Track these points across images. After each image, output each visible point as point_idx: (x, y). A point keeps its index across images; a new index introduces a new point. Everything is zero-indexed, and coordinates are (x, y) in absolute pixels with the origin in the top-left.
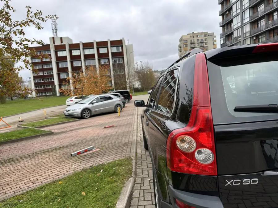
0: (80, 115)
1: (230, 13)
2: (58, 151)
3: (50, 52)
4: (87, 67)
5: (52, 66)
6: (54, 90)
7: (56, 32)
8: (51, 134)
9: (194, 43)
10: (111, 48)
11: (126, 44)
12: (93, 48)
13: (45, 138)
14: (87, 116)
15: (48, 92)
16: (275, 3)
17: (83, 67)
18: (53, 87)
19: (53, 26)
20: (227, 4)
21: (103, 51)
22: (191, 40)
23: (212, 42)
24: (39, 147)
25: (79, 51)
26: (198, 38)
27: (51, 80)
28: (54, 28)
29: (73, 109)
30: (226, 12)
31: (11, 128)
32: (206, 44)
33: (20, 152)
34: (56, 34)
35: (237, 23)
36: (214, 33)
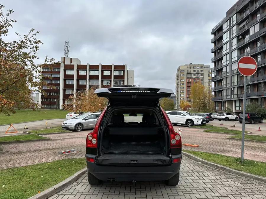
0: (73, 128)
1: (221, 51)
2: (51, 150)
3: (60, 70)
4: (90, 86)
5: (59, 82)
6: (58, 104)
7: (67, 53)
8: (48, 139)
9: (190, 74)
10: (114, 72)
11: (128, 69)
12: (99, 70)
13: (44, 142)
14: (79, 130)
15: (52, 105)
16: (259, 47)
17: (87, 86)
18: (58, 101)
19: (66, 48)
20: (218, 44)
21: (106, 73)
22: (188, 71)
23: (208, 74)
24: (39, 147)
25: (85, 71)
26: (194, 69)
27: (57, 94)
28: (66, 50)
29: (69, 123)
30: (217, 50)
31: (17, 133)
32: (201, 75)
33: (25, 149)
34: (67, 55)
35: (226, 61)
36: (209, 66)
